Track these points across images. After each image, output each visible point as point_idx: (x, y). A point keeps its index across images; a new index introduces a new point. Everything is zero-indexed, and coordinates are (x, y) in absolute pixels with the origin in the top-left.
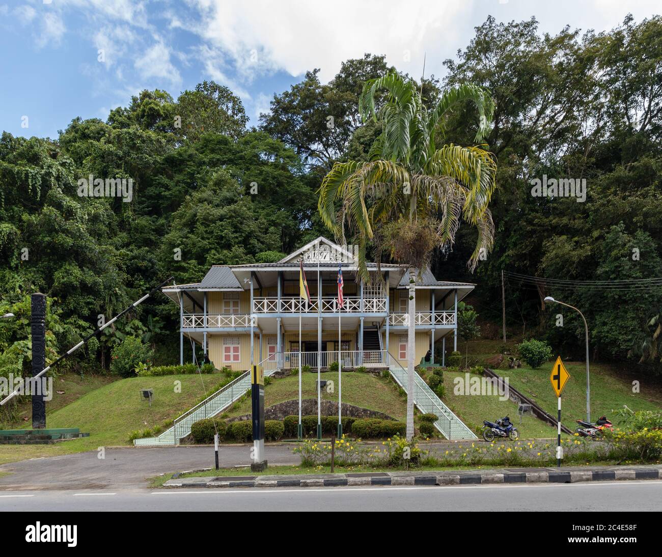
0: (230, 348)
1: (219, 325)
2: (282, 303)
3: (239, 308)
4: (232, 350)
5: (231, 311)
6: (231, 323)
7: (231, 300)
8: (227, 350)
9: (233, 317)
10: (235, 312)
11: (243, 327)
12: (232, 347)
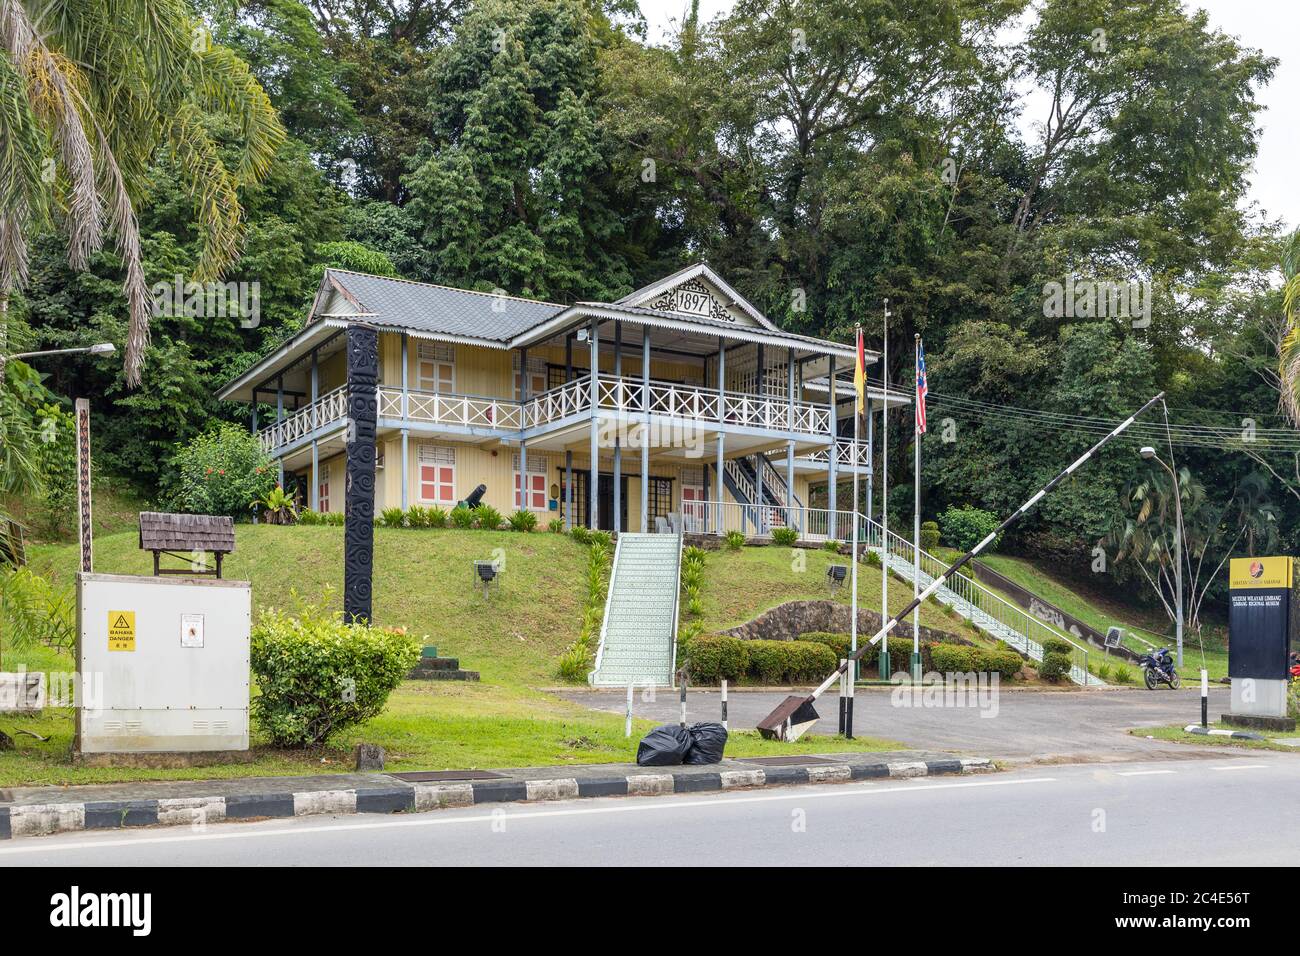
0: (432, 470)
1: (436, 417)
2: (651, 394)
3: (453, 382)
4: (437, 475)
5: (436, 387)
6: (461, 416)
7: (433, 362)
8: (428, 473)
9: (436, 399)
10: (445, 391)
11: (488, 427)
12: (437, 467)
